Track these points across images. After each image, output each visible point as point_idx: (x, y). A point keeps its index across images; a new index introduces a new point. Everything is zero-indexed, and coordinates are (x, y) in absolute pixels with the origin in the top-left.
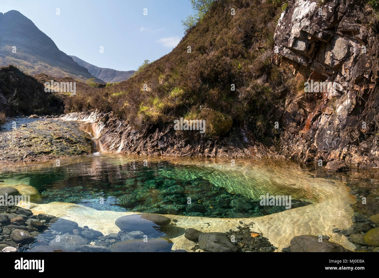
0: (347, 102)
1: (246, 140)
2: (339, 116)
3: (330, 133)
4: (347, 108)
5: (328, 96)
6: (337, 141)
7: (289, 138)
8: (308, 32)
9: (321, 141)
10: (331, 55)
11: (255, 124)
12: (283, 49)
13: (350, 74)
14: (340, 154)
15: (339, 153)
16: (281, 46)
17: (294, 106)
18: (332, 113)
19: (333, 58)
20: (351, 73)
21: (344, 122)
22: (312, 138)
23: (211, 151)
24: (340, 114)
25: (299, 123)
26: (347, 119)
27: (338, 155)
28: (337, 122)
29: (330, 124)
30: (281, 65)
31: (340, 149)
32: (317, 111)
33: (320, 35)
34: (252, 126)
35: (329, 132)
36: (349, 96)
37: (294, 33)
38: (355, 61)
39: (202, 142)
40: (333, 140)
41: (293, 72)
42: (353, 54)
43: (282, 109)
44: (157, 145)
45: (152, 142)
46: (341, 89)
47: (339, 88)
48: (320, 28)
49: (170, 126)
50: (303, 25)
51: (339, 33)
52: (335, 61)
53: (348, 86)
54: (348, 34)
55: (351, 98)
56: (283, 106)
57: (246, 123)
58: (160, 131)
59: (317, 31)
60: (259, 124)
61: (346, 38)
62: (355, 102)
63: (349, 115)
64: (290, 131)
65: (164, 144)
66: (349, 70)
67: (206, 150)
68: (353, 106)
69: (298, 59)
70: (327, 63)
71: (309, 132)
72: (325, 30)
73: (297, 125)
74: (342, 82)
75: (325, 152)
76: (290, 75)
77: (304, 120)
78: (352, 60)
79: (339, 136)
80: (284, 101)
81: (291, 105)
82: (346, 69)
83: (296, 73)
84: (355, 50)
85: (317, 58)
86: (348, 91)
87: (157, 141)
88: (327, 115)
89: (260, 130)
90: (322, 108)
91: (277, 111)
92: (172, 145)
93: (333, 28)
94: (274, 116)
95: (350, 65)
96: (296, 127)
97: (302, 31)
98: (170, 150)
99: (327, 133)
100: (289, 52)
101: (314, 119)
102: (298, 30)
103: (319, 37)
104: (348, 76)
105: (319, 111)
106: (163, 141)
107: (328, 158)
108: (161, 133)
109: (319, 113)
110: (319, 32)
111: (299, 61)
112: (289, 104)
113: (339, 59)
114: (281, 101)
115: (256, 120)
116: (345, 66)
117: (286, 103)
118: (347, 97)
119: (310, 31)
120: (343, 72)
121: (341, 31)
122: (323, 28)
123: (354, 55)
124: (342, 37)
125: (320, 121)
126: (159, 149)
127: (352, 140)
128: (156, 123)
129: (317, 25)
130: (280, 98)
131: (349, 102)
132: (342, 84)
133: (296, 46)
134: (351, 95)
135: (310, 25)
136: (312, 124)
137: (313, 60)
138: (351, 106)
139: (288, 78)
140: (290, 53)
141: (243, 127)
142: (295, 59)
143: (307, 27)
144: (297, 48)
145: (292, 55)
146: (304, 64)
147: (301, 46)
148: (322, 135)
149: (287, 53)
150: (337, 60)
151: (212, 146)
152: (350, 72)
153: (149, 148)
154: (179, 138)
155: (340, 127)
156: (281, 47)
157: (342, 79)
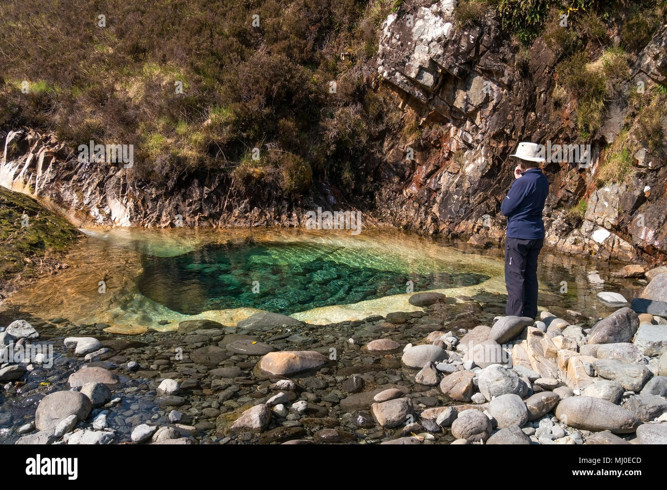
0: (481, 160)
1: (332, 199)
2: (470, 177)
3: (458, 198)
4: (481, 168)
5: (450, 147)
6: (466, 208)
7: (389, 199)
8: (440, 63)
9: (445, 207)
10: (465, 97)
11: (340, 175)
12: (395, 74)
13: (486, 125)
14: (474, 226)
15: (472, 225)
16: (393, 69)
17: (397, 154)
18: (458, 171)
19: (467, 101)
20: (488, 124)
21: (476, 186)
22: (426, 202)
23: (290, 216)
24: (472, 175)
25: (402, 178)
26: (480, 181)
27: (471, 226)
28: (467, 185)
29: (457, 186)
30: (379, 89)
31: (474, 220)
32: (432, 165)
33: (455, 71)
34: (336, 179)
35: (456, 197)
36: (483, 154)
37: (419, 60)
38: (495, 109)
39: (274, 202)
40: (461, 207)
41: (399, 104)
42: (493, 100)
43: (380, 156)
44: (201, 210)
45: (190, 204)
46: (470, 141)
47: (468, 139)
48: (457, 62)
49: (220, 177)
50: (433, 52)
51: (478, 70)
52: (469, 105)
53: (483, 140)
54: (488, 74)
55: (486, 156)
56: (381, 152)
57: (327, 173)
58: (201, 185)
59: (453, 65)
60: (345, 176)
61: (485, 77)
62: (491, 162)
63: (482, 177)
64: (389, 189)
65: (214, 207)
66: (486, 119)
67: (284, 217)
68: (489, 167)
69: (416, 92)
70: (458, 107)
71: (423, 193)
72: (461, 64)
73: (400, 181)
74: (473, 132)
75: (451, 222)
76: (392, 106)
77: (410, 174)
78: (490, 107)
79: (469, 203)
80: (382, 145)
81: (393, 152)
82: (481, 118)
83: (403, 106)
84: (495, 95)
85: (442, 95)
86: (482, 146)
87: (200, 202)
88: (451, 173)
89: (348, 185)
90: (440, 161)
91: (371, 158)
92: (230, 209)
93: (471, 63)
94: (366, 165)
95: (488, 114)
96: (399, 183)
97: (431, 60)
98: (228, 217)
99: (453, 199)
100: (405, 81)
101: (429, 176)
102: (426, 58)
103: (454, 73)
104: (484, 126)
105: (434, 165)
106: (212, 202)
107: (456, 230)
108: (206, 188)
109: (436, 168)
110: (455, 66)
111: (417, 95)
112: (389, 150)
113: (475, 105)
114: (378, 143)
115: (341, 169)
116: (481, 114)
117: (385, 148)
118: (481, 154)
119: (442, 63)
120: (478, 121)
121: (480, 69)
122: (459, 61)
123: (494, 102)
124: (481, 75)
125: (440, 179)
126: (206, 215)
127: (489, 210)
128: (193, 171)
129: (452, 57)
130: (377, 139)
131: (483, 161)
132: (472, 135)
133: (421, 78)
134: (486, 152)
135: (444, 54)
136: (425, 182)
137: (434, 96)
138: (486, 167)
139: (388, 111)
140: (407, 83)
141: (323, 179)
142: (411, 92)
143: (439, 56)
144: (421, 81)
145: (408, 85)
146: (423, 99)
147: (428, 79)
148: (447, 199)
149: (402, 82)
150: (472, 105)
151: (290, 209)
152: (486, 122)
153: (187, 214)
154: (237, 197)
155: (471, 191)
156: (393, 71)
157: (473, 129)
